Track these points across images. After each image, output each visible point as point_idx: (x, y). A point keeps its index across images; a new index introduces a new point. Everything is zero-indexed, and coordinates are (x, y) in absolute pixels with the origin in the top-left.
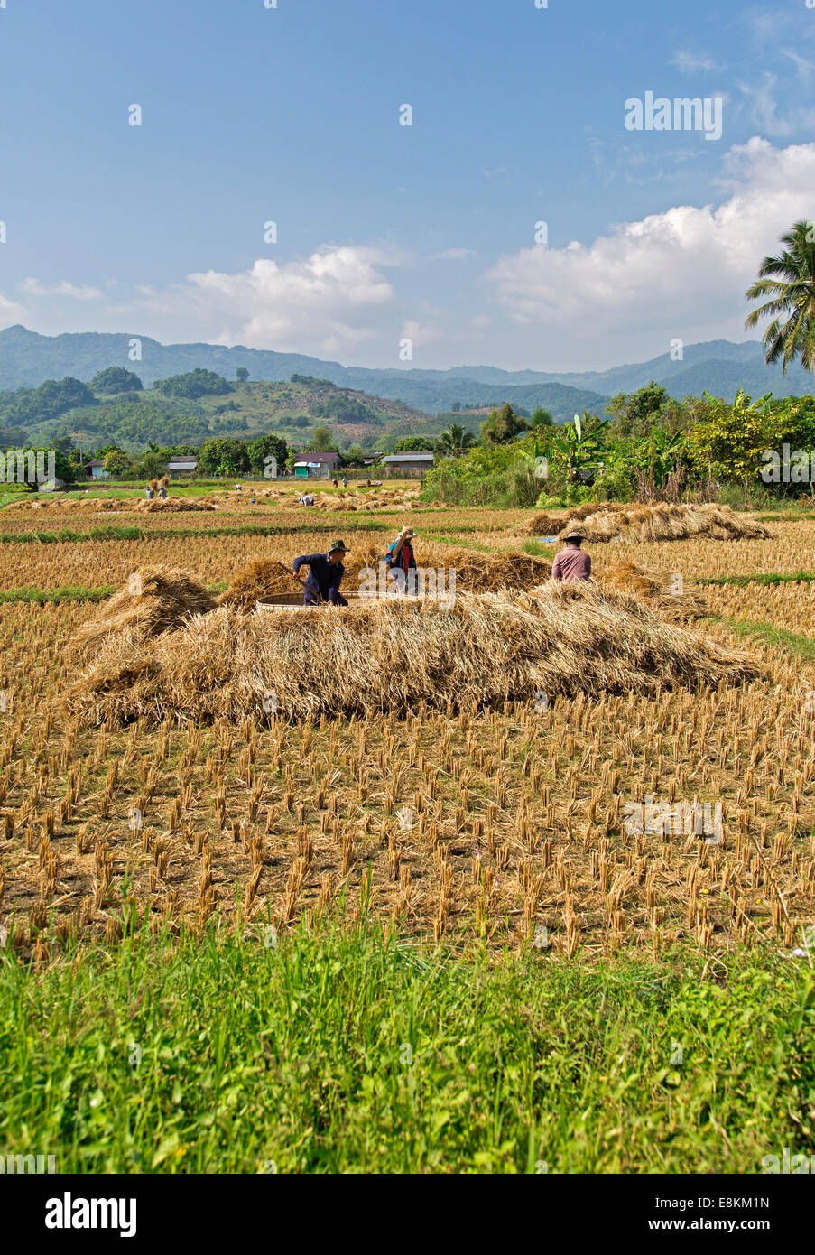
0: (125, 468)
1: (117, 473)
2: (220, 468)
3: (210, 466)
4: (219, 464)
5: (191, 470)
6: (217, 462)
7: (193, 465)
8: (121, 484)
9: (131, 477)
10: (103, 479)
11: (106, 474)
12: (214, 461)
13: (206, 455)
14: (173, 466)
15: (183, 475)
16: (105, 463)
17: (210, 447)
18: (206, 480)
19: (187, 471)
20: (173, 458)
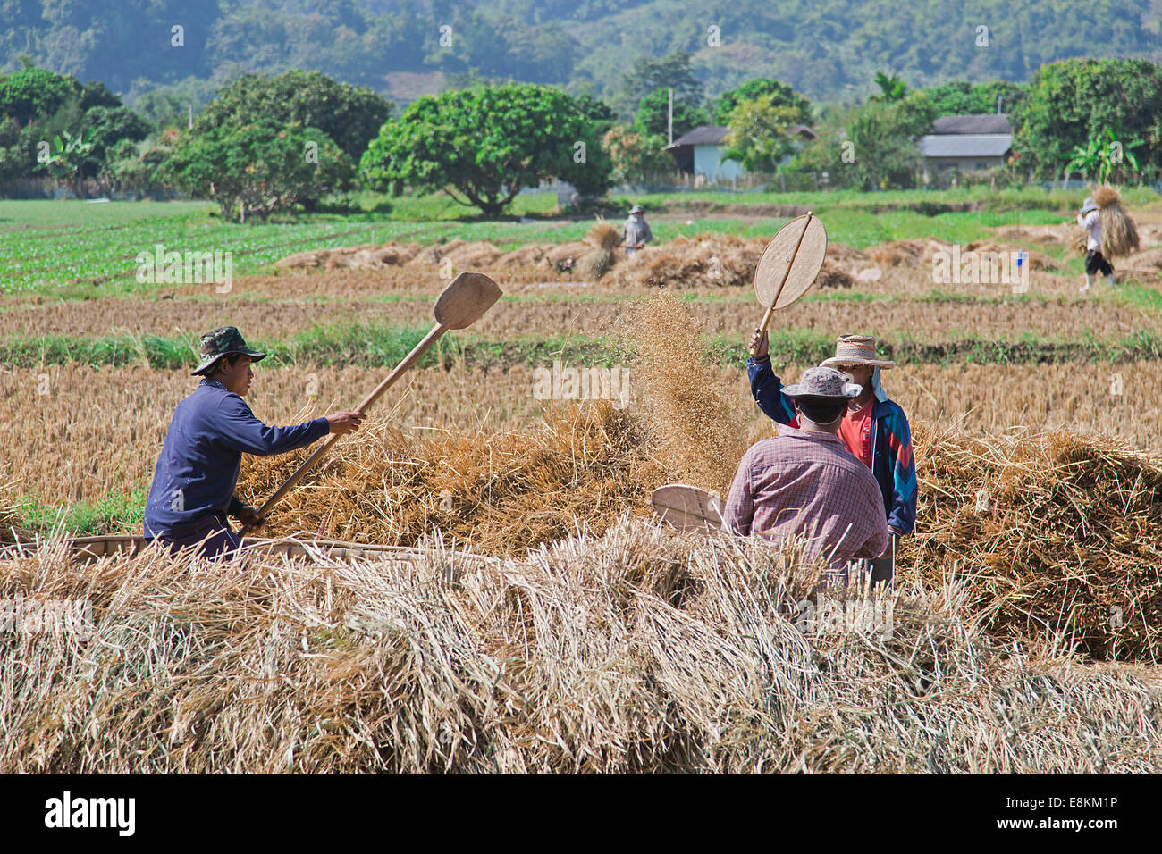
0: (790, 151)
1: (765, 165)
2: (1083, 154)
3: (1054, 147)
4: (1082, 139)
5: (994, 159)
6: (1073, 133)
7: (1003, 142)
8: (774, 199)
9: (807, 180)
10: (723, 185)
11: (735, 170)
12: (1068, 132)
13: (1043, 110)
14: (935, 145)
15: (967, 173)
16: (732, 136)
17: (1057, 85)
18: (1035, 192)
19: (981, 161)
20: (942, 121)
